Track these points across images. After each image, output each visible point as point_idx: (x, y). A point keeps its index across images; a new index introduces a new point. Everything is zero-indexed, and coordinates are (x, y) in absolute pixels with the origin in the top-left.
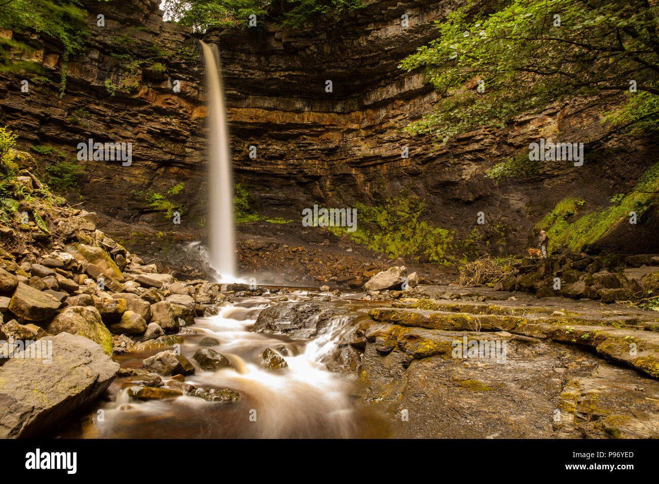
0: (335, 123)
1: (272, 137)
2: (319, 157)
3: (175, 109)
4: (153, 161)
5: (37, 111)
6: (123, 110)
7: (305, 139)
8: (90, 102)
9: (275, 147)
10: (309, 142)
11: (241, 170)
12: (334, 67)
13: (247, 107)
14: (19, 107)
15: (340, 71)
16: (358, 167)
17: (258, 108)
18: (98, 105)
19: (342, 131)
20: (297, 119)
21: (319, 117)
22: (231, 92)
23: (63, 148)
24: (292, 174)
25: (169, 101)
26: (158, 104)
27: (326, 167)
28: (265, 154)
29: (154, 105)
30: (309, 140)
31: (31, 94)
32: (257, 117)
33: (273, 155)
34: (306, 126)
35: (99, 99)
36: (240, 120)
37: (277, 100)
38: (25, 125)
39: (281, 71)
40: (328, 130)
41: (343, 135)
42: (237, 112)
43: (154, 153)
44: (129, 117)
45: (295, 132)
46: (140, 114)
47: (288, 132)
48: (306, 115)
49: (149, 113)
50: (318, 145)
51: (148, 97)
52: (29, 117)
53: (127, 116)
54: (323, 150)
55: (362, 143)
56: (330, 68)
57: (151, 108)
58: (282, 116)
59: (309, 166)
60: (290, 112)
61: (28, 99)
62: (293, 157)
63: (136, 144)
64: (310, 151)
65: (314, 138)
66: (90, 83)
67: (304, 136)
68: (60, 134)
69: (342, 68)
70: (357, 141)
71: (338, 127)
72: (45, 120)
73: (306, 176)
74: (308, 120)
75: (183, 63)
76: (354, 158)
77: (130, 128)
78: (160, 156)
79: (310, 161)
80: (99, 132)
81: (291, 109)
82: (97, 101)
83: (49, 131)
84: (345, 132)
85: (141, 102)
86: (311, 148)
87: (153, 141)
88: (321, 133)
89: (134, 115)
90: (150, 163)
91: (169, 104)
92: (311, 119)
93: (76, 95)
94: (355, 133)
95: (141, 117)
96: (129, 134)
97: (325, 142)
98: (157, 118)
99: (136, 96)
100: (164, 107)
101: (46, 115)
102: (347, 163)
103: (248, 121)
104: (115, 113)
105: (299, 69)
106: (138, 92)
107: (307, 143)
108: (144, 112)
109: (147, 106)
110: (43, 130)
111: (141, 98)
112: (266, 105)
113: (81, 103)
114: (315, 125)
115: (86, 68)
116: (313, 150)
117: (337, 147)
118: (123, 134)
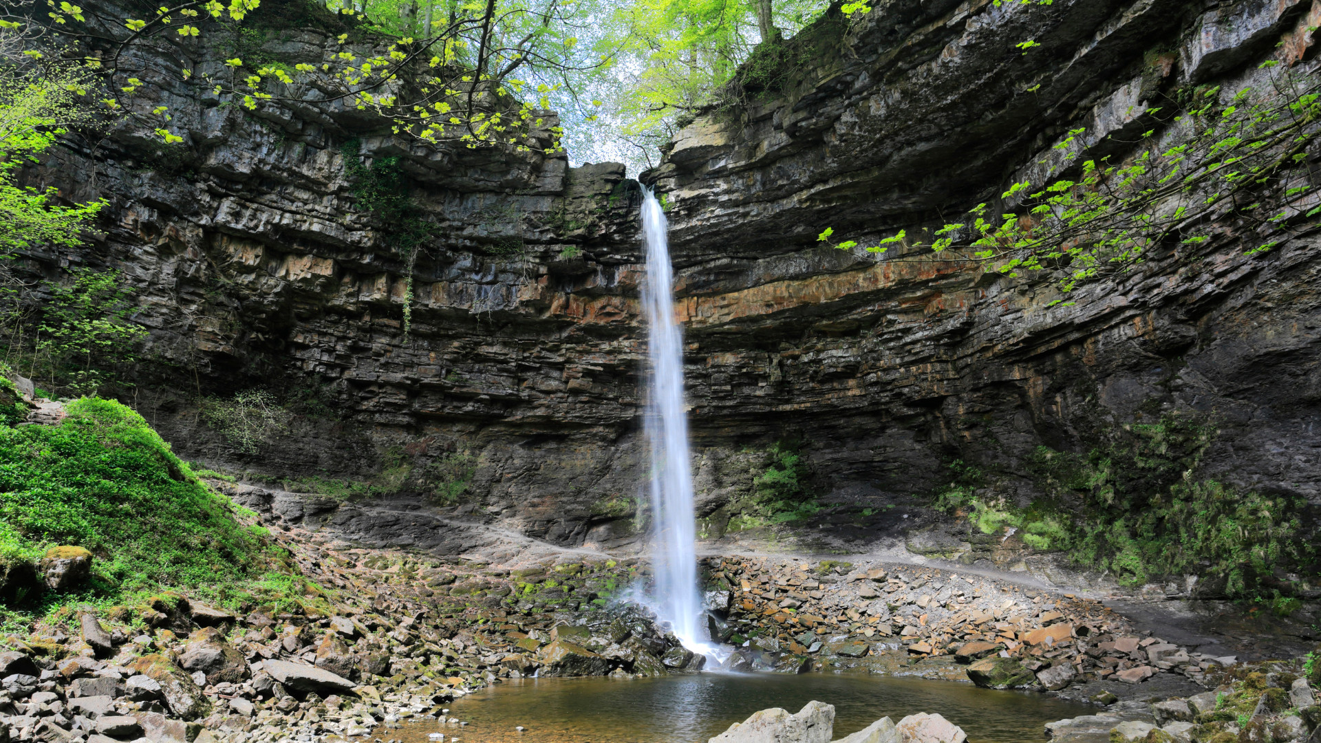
0: (950, 271)
1: (822, 334)
2: (931, 356)
3: (622, 322)
4: (606, 426)
5: (398, 376)
6: (535, 345)
7: (891, 323)
8: (478, 344)
9: (834, 352)
10: (901, 326)
11: (776, 412)
12: (910, 143)
13: (757, 284)
14: (371, 377)
15: (922, 146)
16: (1027, 361)
17: (778, 280)
18: (491, 345)
19: (972, 284)
20: (862, 282)
21: (912, 267)
22: (718, 263)
23: (455, 429)
24: (878, 403)
25: (609, 309)
26: (590, 319)
27: (951, 374)
28: (815, 372)
29: (583, 323)
30: (902, 321)
31: (386, 351)
32: (779, 300)
33: (832, 370)
34: (888, 294)
35: (491, 334)
36: (747, 314)
37: (815, 254)
38: (387, 404)
39: (801, 190)
40: (938, 292)
41: (976, 292)
42: (738, 299)
43: (602, 410)
44: (548, 354)
45: (868, 311)
46: (564, 346)
47: (855, 315)
48: (879, 270)
49: (578, 341)
50: (923, 329)
51: (568, 311)
52: (389, 389)
53: (544, 353)
54: (936, 338)
55: (1024, 301)
56: (900, 149)
57: (578, 330)
58: (831, 285)
59: (912, 379)
60: (846, 271)
61: (382, 360)
62: (874, 368)
63: (570, 399)
64: (908, 348)
65: (911, 316)
66: (467, 311)
67: (890, 317)
68: (443, 407)
69: (927, 139)
70: (1010, 300)
71: (960, 279)
72: (415, 389)
73: (910, 403)
74: (887, 277)
75: (615, 232)
76: (1011, 342)
77: (556, 374)
78: (616, 413)
79: (914, 369)
80: (502, 392)
81: (845, 266)
82: (489, 339)
83: (425, 405)
84: (978, 285)
85: (559, 324)
86: (908, 339)
87: (597, 390)
88: (925, 299)
89: (555, 349)
90: (601, 429)
91: (610, 314)
92: (892, 276)
93: (455, 337)
94: (1002, 283)
95: (567, 349)
96: (554, 384)
97: (937, 318)
98: (596, 345)
99: (546, 316)
100: (602, 323)
101: (415, 381)
102: (996, 356)
103: (763, 312)
104: (524, 351)
105: (835, 175)
106: (549, 307)
107: (899, 330)
108: (569, 340)
109: (572, 328)
110: (416, 406)
111: (557, 316)
112: (791, 271)
113: (464, 348)
114: (904, 285)
115: (456, 288)
116: (914, 342)
117: (969, 324)
118: (543, 387)
